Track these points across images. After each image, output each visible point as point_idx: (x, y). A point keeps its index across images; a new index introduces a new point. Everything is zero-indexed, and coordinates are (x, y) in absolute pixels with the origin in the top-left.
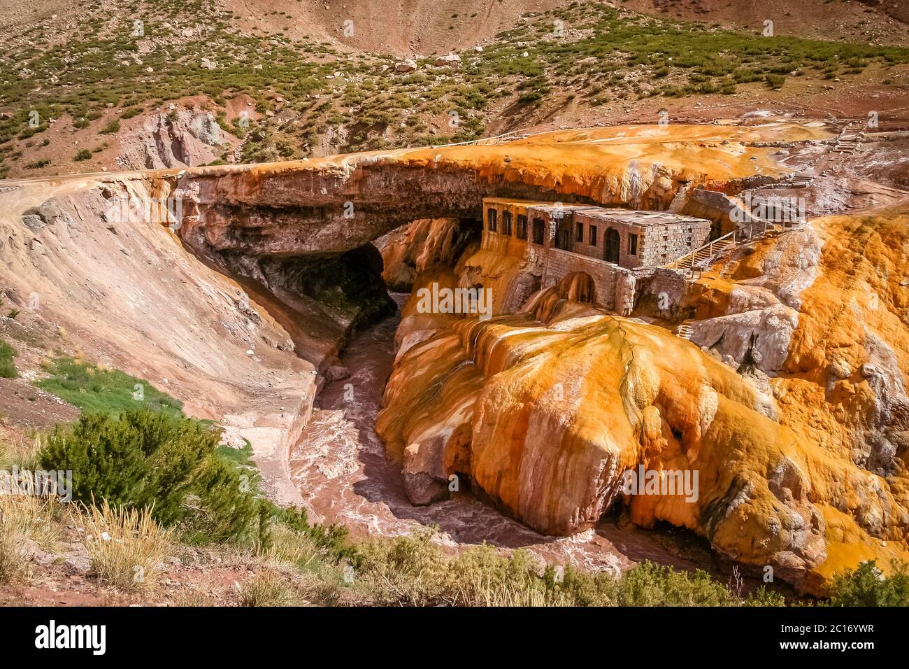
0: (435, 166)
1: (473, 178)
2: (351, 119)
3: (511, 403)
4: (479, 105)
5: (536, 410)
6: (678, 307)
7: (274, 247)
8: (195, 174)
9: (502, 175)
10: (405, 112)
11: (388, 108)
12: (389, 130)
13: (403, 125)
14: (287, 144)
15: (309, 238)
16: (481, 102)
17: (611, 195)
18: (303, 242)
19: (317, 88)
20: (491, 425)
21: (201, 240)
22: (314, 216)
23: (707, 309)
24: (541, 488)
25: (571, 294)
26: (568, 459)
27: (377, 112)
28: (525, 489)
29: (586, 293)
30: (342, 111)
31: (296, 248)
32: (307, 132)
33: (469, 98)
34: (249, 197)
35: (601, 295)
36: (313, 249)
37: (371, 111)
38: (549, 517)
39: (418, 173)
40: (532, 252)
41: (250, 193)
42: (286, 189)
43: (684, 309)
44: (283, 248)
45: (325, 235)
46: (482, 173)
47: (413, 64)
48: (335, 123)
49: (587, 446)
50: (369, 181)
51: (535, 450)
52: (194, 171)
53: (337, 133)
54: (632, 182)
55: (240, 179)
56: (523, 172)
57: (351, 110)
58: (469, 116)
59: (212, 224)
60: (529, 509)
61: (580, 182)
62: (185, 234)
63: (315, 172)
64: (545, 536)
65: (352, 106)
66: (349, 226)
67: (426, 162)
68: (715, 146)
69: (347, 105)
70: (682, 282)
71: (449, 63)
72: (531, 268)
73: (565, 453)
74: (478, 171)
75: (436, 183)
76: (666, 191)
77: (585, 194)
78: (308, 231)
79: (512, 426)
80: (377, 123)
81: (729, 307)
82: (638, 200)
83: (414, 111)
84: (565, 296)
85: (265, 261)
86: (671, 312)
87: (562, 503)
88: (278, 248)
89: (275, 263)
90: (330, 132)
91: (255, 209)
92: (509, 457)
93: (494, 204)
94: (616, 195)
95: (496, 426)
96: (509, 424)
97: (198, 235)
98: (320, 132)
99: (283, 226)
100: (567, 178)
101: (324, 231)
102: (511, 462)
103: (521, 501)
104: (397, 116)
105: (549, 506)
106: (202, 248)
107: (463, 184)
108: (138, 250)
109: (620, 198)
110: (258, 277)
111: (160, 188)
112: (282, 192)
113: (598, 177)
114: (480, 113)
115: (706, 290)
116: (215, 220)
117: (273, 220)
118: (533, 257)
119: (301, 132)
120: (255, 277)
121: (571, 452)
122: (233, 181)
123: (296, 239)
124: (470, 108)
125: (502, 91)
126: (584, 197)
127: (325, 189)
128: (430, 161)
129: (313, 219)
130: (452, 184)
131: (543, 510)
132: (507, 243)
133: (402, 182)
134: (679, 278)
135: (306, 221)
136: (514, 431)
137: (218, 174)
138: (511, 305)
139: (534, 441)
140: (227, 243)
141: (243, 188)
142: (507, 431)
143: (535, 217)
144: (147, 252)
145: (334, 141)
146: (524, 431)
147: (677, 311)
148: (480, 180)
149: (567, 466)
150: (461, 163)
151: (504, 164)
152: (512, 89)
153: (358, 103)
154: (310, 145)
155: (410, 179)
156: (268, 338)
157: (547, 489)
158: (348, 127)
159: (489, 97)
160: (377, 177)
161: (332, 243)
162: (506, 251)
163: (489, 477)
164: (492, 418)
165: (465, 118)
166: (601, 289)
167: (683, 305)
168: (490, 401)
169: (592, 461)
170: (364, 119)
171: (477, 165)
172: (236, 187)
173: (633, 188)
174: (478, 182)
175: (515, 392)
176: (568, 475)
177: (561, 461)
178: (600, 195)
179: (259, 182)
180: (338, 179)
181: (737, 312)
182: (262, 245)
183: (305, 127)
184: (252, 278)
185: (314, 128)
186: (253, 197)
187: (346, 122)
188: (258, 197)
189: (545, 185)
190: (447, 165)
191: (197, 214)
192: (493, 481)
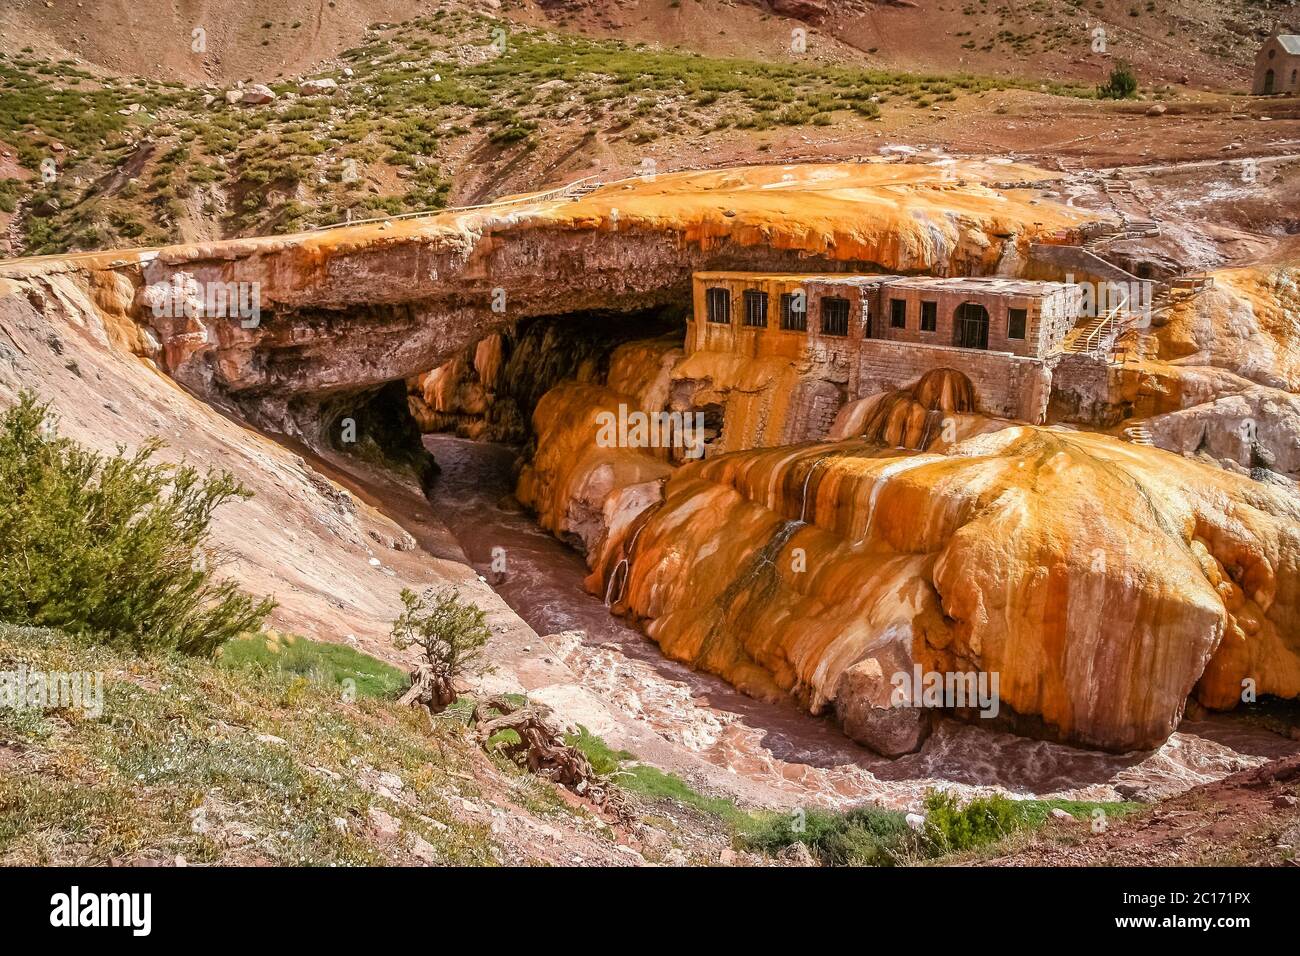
0: (615, 227)
1: (675, 243)
2: (225, 173)
3: (1022, 570)
4: (427, 149)
5: (1077, 575)
6: (1105, 404)
7: (328, 377)
8: (184, 257)
9: (726, 238)
10: (318, 160)
11: (289, 155)
12: (301, 188)
13: (323, 181)
14: (130, 216)
15: (383, 358)
16: (430, 145)
17: (912, 258)
18: (374, 365)
19: (114, 128)
20: (1000, 608)
21: (208, 375)
22: (397, 320)
23: (1152, 403)
24: (1116, 684)
25: (946, 400)
26: (1155, 636)
27: (274, 163)
28: (1084, 692)
29: (964, 397)
30: (208, 161)
31: (363, 375)
32: (161, 197)
33: (409, 139)
34: (300, 293)
35: (987, 397)
36: (389, 375)
37: (257, 161)
38: (1134, 725)
39: (584, 240)
40: (820, 348)
41: (302, 287)
42: (371, 275)
43: (1114, 406)
44: (343, 378)
45: (410, 351)
46: (689, 235)
47: (267, 92)
48: (203, 181)
49: (1186, 612)
50: (501, 256)
51: (1091, 630)
52: (180, 252)
53: (210, 196)
54: (933, 238)
55: (278, 262)
56: (770, 230)
57: (222, 161)
58: (417, 164)
59: (228, 346)
60: (1095, 721)
61: (863, 242)
62: (176, 368)
63: (424, 243)
64: (1123, 754)
65: (220, 153)
66: (447, 332)
67: (599, 220)
68: (953, 189)
69: (213, 153)
70: (1105, 369)
71: (322, 91)
72: (824, 372)
73: (1147, 628)
74: (683, 233)
75: (608, 255)
76: (984, 249)
77: (870, 258)
78: (382, 346)
79: (1040, 604)
80: (278, 179)
81: (1184, 397)
82: (946, 264)
83: (333, 160)
84: (934, 404)
85: (297, 403)
86: (1094, 412)
87: (1158, 701)
88: (335, 378)
89: (309, 406)
90: (197, 195)
91: (297, 313)
92: (1044, 652)
93: (721, 281)
94: (918, 257)
95: (1008, 608)
96: (1032, 602)
97: (202, 367)
98: (182, 195)
99: (339, 341)
100: (842, 237)
101: (409, 344)
102: (1049, 657)
103: (1079, 711)
104: (308, 167)
105: (1133, 711)
106: (209, 390)
107: (652, 254)
108: (126, 404)
109: (923, 261)
110: (295, 432)
111: (112, 287)
112: (361, 281)
113: (886, 234)
114: (431, 160)
115: (1144, 377)
116: (232, 337)
117: (329, 330)
118: (822, 355)
119: (149, 196)
120: (290, 433)
121: (1156, 624)
122: (263, 266)
123: (363, 362)
124: (415, 153)
125: (453, 128)
126: (870, 263)
127: (435, 273)
128: (604, 219)
129: (397, 325)
130: (637, 254)
131: (1124, 716)
132: (756, 338)
133: (555, 254)
134: (1098, 364)
135: (385, 330)
136: (1046, 611)
137: (233, 256)
138: (808, 430)
139: (1085, 619)
140: (256, 378)
141: (288, 279)
142: (1032, 611)
143: (824, 294)
144: (141, 406)
145: (209, 210)
146: (1062, 607)
147: (1102, 410)
148: (685, 245)
149: (1156, 646)
150: (655, 221)
151: (727, 221)
152: (466, 124)
153: (230, 148)
154: (171, 217)
155: (574, 248)
156: (378, 532)
157: (1126, 685)
158: (225, 187)
159: (437, 136)
160: (514, 249)
161: (416, 362)
162: (756, 352)
163: (1026, 685)
164: (998, 597)
165: (413, 168)
166: (988, 391)
167: (1113, 400)
168: (982, 572)
169: (1198, 631)
170: (252, 173)
171: (681, 224)
172: (270, 277)
173: (938, 247)
174: (682, 249)
175: (1019, 553)
176: (1160, 658)
177: (1147, 640)
178: (894, 258)
179: (322, 266)
180: (457, 253)
181: (1199, 403)
182: (303, 377)
183: (152, 189)
184: (285, 434)
185: (170, 190)
186: (308, 292)
187: (218, 179)
188: (316, 292)
189: (809, 248)
190: (633, 225)
191: (199, 329)
192: (1033, 691)
